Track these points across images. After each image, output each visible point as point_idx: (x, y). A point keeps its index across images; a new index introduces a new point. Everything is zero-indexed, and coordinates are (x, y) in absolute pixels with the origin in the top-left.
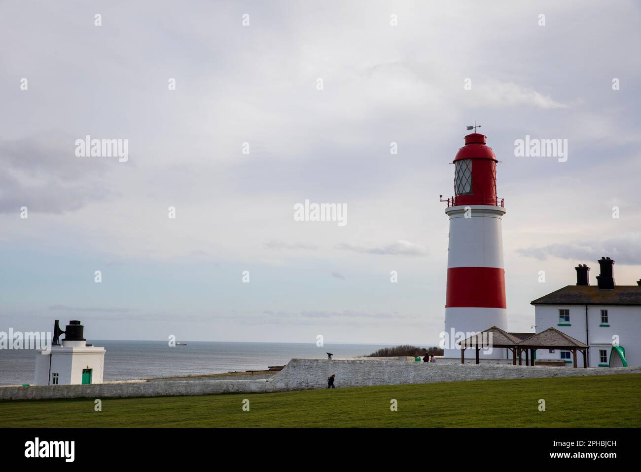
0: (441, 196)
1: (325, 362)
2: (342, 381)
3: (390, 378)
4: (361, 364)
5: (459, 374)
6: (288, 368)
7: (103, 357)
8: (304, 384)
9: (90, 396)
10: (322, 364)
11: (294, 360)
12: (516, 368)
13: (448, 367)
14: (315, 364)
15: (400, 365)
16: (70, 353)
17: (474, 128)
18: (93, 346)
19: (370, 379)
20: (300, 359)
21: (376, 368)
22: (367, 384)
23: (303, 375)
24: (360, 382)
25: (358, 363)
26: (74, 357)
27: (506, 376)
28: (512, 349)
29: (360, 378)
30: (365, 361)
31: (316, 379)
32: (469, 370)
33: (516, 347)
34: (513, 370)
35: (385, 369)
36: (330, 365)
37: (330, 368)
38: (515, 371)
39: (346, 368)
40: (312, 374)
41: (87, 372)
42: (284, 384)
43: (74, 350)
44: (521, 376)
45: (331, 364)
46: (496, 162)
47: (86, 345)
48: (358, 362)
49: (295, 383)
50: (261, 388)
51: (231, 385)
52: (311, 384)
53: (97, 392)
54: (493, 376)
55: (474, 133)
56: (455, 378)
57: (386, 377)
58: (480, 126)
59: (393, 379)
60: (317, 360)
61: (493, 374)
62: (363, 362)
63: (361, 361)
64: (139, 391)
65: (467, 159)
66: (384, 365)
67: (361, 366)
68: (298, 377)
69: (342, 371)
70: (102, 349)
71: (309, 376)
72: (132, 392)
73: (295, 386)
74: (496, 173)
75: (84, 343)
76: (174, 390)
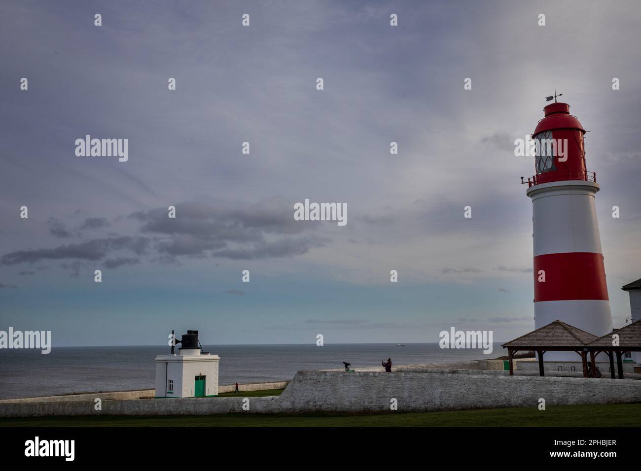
0: (522, 178)
1: (333, 375)
2: (353, 400)
3: (410, 397)
4: (375, 377)
5: (500, 391)
6: (294, 383)
7: (217, 364)
8: (311, 404)
9: (113, 414)
10: (330, 377)
11: (300, 373)
12: (583, 382)
13: (485, 381)
14: (323, 377)
15: (422, 378)
16: (181, 361)
17: (554, 98)
18: (209, 354)
19: (386, 397)
20: (307, 372)
21: (393, 382)
22: (383, 404)
23: (310, 391)
24: (375, 401)
25: (371, 376)
26: (185, 365)
27: (569, 394)
28: (580, 352)
29: (374, 396)
30: (379, 373)
31: (324, 397)
32: (514, 385)
33: (585, 350)
34: (579, 385)
35: (405, 383)
36: (339, 379)
37: (339, 383)
38: (583, 386)
39: (357, 382)
40: (320, 391)
41: (201, 379)
42: (289, 403)
43: (185, 358)
44: (591, 394)
45: (341, 377)
46: (584, 132)
47: (201, 353)
48: (371, 374)
49: (302, 401)
50: (266, 408)
51: (236, 404)
52: (319, 403)
53: (119, 409)
54: (549, 394)
55: (555, 102)
56: (496, 397)
57: (406, 394)
58: (561, 95)
59: (415, 397)
60: (325, 372)
61: (550, 390)
62: (377, 374)
63: (376, 372)
64: (154, 408)
65: (546, 131)
66: (403, 378)
67: (375, 379)
68: (305, 394)
69: (353, 387)
70: (216, 357)
71: (316, 393)
72: (147, 410)
73: (302, 405)
74: (583, 145)
75: (199, 351)
76: (184, 408)
